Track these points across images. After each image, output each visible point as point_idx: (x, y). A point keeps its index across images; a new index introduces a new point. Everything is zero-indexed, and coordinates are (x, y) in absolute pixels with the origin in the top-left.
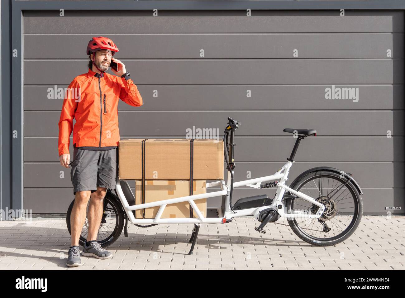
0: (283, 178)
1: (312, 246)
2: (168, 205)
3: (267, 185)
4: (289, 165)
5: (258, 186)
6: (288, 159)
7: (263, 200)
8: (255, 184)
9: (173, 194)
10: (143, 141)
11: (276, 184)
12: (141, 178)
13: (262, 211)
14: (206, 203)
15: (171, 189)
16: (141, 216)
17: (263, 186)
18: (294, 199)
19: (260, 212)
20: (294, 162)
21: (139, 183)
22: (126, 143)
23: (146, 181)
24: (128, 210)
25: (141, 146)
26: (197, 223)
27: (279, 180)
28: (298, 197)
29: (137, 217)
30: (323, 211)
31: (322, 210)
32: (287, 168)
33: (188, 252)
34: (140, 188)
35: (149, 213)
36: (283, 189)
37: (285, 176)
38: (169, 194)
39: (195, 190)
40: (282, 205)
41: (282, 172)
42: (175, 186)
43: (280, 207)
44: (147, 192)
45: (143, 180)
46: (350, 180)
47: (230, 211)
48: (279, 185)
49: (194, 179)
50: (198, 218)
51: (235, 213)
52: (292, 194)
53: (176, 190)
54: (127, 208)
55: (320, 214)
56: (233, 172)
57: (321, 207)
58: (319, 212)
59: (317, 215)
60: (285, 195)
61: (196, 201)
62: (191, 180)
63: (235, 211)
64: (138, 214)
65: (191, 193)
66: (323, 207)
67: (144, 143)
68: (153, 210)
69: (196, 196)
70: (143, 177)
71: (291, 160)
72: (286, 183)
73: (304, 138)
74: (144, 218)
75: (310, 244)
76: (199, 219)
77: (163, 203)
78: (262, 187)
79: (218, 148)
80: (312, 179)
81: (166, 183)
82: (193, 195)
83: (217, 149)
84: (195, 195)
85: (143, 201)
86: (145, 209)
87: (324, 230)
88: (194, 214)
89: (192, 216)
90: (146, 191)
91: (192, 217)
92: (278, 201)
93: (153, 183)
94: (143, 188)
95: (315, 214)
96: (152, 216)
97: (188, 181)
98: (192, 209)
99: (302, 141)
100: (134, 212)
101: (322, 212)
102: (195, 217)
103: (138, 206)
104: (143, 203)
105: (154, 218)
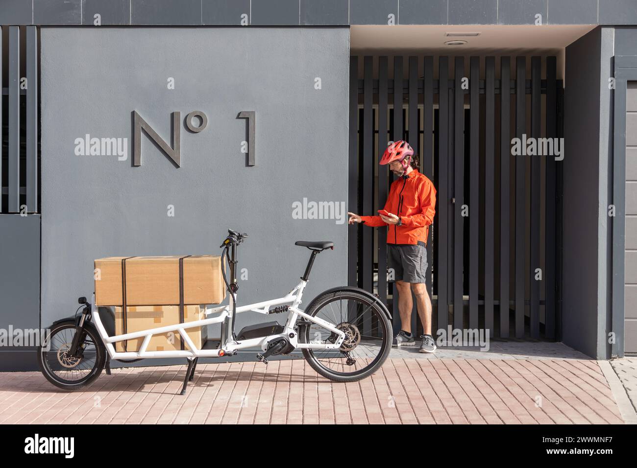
0: (295, 300)
1: (331, 382)
2: (154, 335)
3: (277, 310)
4: (304, 284)
5: (266, 311)
6: (301, 278)
7: (271, 327)
8: (263, 309)
9: (160, 322)
10: (123, 260)
11: (287, 309)
12: (122, 304)
13: (271, 341)
14: (200, 332)
15: (157, 316)
16: (122, 349)
17: (272, 311)
18: (309, 326)
19: (268, 342)
20: (308, 281)
21: (119, 310)
22: (103, 262)
23: (127, 307)
24: (107, 342)
25: (121, 266)
26: (189, 356)
27: (292, 303)
28: (313, 323)
29: (118, 350)
30: (343, 340)
31: (342, 338)
32: (300, 289)
33: (180, 392)
34: (120, 315)
35: (132, 345)
36: (295, 314)
37: (298, 299)
38: (155, 322)
39: (187, 318)
40: (295, 333)
41: (295, 294)
42: (162, 313)
43: (292, 335)
44: (130, 321)
45: (124, 306)
46: (375, 302)
47: (233, 341)
48: (290, 310)
49: (184, 303)
50: (190, 350)
51: (238, 344)
52: (306, 319)
53: (163, 317)
54: (105, 340)
55: (339, 343)
56: (235, 295)
57: (341, 335)
58: (339, 340)
59: (336, 344)
60: (299, 321)
61: (188, 330)
62: (182, 305)
63: (239, 342)
64: (119, 345)
65: (182, 321)
66: (342, 334)
67: (125, 262)
68: (136, 341)
69: (187, 324)
70: (123, 302)
71: (304, 278)
72: (300, 307)
73: (319, 253)
74: (126, 351)
75: (329, 380)
76: (192, 351)
77: (149, 333)
78: (270, 312)
79: (212, 266)
80: (330, 301)
81: (151, 309)
82: (183, 322)
83: (211, 268)
84: (186, 322)
85: (125, 331)
86: (127, 340)
87: (347, 362)
88: (186, 345)
89: (183, 347)
90: (128, 319)
91: (184, 349)
92: (290, 329)
93: (136, 310)
94: (124, 316)
95: (334, 343)
96: (135, 349)
97: (178, 306)
98: (184, 341)
99: (318, 256)
100: (114, 344)
101: (341, 341)
102: (187, 349)
103: (119, 337)
104: (124, 334)
105: (138, 351)
